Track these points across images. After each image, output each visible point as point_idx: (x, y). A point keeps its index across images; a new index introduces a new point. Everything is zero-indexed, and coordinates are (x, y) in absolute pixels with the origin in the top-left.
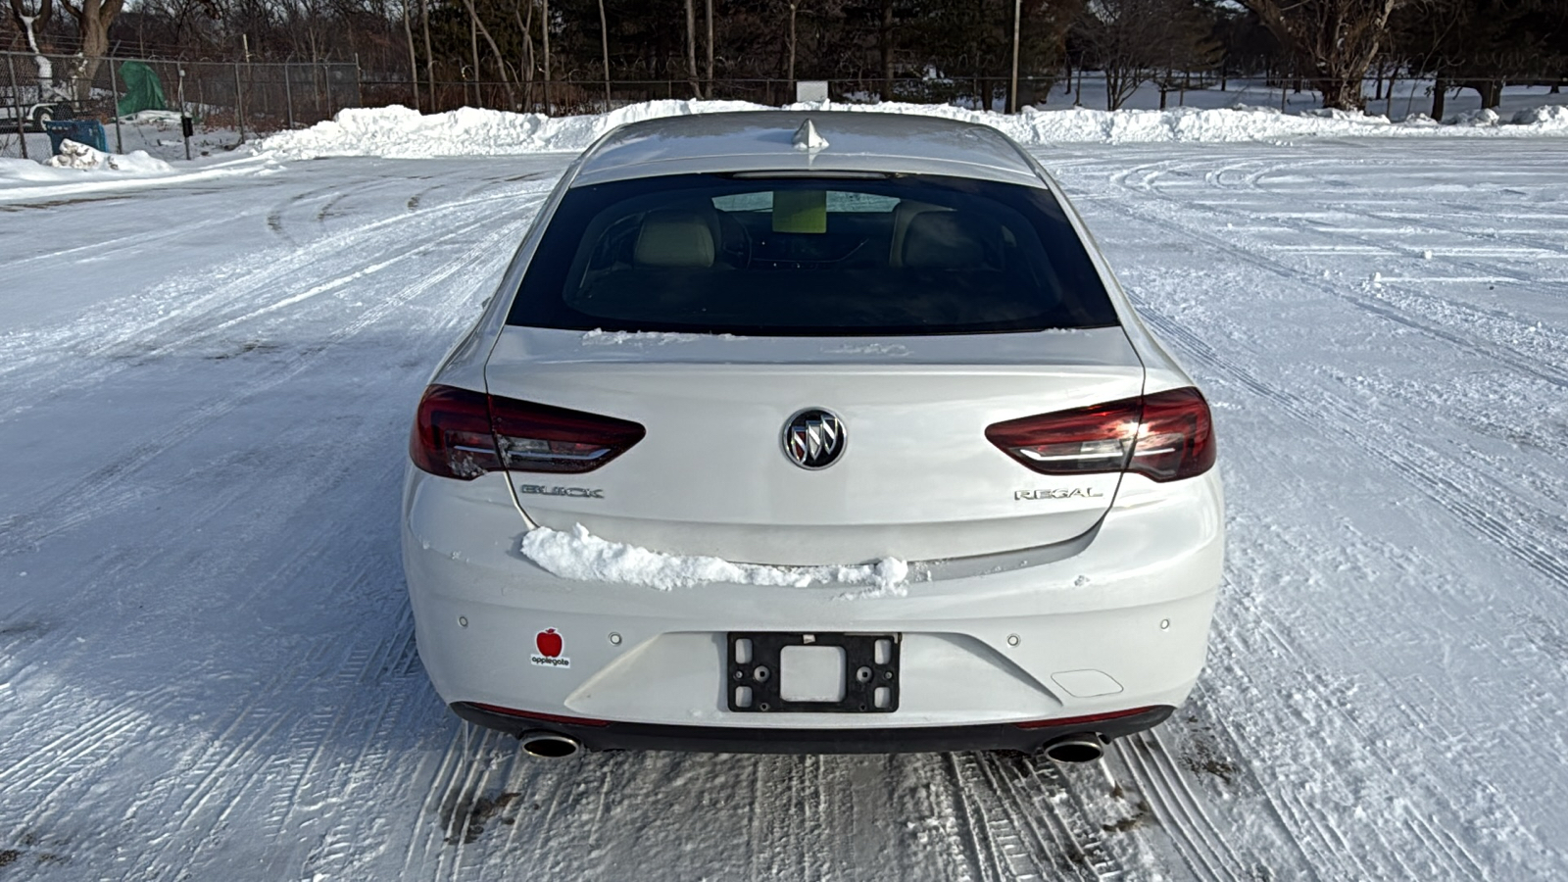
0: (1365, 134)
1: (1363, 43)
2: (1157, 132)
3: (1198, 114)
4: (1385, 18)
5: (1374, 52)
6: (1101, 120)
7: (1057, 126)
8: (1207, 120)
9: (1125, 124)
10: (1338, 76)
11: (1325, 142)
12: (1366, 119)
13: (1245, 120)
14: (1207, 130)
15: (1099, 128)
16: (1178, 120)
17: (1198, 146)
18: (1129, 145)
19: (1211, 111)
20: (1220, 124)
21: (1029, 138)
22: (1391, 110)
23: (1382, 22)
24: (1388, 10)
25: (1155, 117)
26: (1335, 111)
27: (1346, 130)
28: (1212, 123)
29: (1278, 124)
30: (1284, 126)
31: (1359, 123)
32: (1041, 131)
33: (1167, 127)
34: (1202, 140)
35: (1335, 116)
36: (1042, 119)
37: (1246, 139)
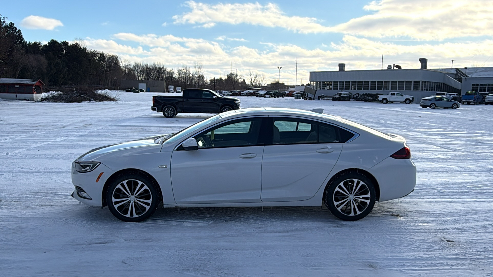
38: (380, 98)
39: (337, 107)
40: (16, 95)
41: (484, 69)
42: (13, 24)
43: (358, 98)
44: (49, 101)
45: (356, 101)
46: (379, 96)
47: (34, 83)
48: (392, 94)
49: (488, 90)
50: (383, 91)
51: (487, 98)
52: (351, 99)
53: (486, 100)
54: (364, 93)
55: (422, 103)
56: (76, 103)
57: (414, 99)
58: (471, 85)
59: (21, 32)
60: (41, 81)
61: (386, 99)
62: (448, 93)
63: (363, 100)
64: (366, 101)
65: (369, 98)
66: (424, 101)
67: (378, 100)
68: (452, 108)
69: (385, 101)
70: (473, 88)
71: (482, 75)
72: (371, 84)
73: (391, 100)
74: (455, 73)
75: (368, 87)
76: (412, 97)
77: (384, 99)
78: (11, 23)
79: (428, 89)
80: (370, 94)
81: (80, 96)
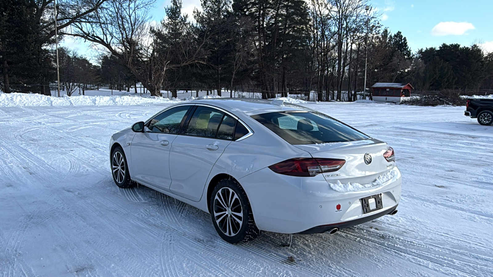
0: (165, 103)
1: (159, 78)
2: (110, 102)
3: (120, 97)
4: (164, 72)
5: (162, 81)
6: (92, 99)
7: (78, 101)
8: (123, 99)
9: (99, 100)
10: (154, 87)
11: (155, 105)
12: (164, 99)
13: (133, 99)
14: (124, 102)
15: (91, 101)
16: (115, 99)
17: (122, 106)
18: (101, 107)
19: (124, 97)
20: (127, 100)
21: (69, 104)
22: (169, 96)
23: (163, 73)
24: (165, 70)
25: (107, 98)
26: (156, 97)
27: (160, 102)
28: (125, 100)
29: (142, 100)
30: (144, 101)
31: (163, 100)
32: (73, 102)
33: (112, 101)
34: (124, 105)
35: (156, 98)
36: (72, 98)
37: (135, 104)
40: (386, 98)
42: (401, 33)
44: (406, 104)
47: (402, 87)
56: (430, 107)
59: (407, 39)
60: (410, 84)
78: (399, 32)
81: (439, 99)
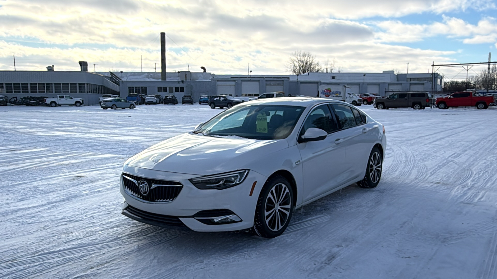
38: (48, 101)
39: (7, 112)
41: (133, 74)
43: (17, 102)
45: (15, 105)
46: (46, 100)
48: (60, 97)
49: (142, 92)
50: (46, 94)
51: (147, 99)
52: (8, 104)
53: (146, 101)
54: (26, 97)
55: (103, 104)
57: (84, 101)
58: (128, 88)
61: (54, 102)
62: (113, 95)
63: (24, 104)
64: (28, 104)
65: (32, 101)
66: (106, 102)
67: (46, 103)
68: (130, 108)
69: (53, 105)
70: (129, 90)
71: (133, 79)
72: (31, 87)
73: (60, 103)
74: (110, 76)
75: (28, 89)
76: (82, 99)
77: (52, 102)
79: (92, 92)
80: (33, 98)
